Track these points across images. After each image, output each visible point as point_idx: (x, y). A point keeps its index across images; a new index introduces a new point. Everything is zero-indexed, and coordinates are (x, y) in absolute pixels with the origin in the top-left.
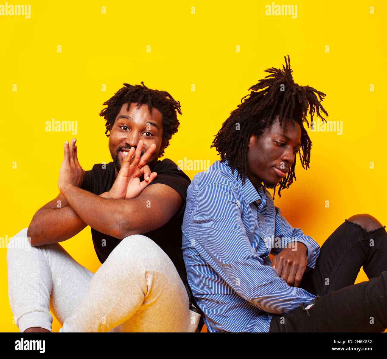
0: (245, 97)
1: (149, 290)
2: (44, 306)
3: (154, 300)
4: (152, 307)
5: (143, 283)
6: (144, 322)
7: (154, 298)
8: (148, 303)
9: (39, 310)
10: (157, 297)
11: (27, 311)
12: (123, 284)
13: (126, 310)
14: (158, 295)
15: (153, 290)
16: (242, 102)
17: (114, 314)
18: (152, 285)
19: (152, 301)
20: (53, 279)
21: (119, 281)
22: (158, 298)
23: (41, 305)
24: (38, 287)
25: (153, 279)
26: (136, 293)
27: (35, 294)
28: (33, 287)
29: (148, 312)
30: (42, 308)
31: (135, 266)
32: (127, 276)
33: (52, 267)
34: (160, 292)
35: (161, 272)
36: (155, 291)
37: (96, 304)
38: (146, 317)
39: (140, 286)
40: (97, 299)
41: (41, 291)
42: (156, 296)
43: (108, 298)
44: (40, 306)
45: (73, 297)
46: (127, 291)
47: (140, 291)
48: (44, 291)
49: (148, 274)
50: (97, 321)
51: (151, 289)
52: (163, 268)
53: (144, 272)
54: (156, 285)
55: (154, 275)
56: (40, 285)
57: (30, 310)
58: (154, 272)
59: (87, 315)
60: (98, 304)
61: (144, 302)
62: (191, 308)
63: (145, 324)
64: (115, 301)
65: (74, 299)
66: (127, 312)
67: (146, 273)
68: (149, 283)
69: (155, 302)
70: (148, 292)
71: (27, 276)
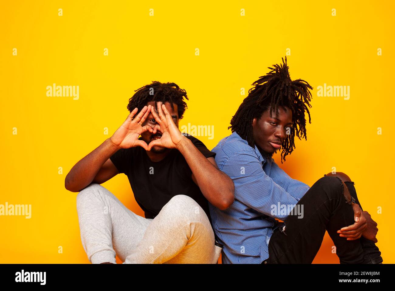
0: (251, 89)
1: (192, 236)
2: (110, 246)
3: (194, 242)
4: (192, 247)
5: (188, 232)
6: (185, 257)
8: (190, 244)
9: (107, 249)
10: (196, 240)
11: (99, 250)
12: (174, 232)
14: (197, 239)
15: (195, 235)
16: (249, 92)
17: (166, 254)
18: (194, 232)
19: (193, 243)
20: (113, 223)
21: (171, 231)
22: (197, 240)
23: (108, 245)
24: (104, 231)
25: (195, 228)
26: (182, 239)
27: (103, 236)
28: (101, 231)
29: (188, 251)
30: (109, 248)
31: (183, 220)
32: (177, 227)
33: (112, 214)
34: (199, 237)
35: (200, 223)
36: (195, 236)
38: (187, 253)
39: (186, 233)
40: (154, 244)
41: (106, 234)
42: (195, 239)
43: (162, 243)
44: (108, 246)
45: (127, 236)
46: (177, 238)
47: (186, 237)
48: (108, 233)
49: (192, 225)
51: (193, 235)
52: (202, 219)
53: (189, 224)
54: (196, 232)
55: (196, 225)
56: (105, 229)
57: (100, 249)
58: (196, 223)
59: (145, 255)
61: (187, 243)
62: (216, 244)
63: (186, 258)
64: (167, 245)
65: (127, 237)
66: (176, 252)
67: (191, 224)
68: (192, 231)
69: (195, 243)
70: (191, 237)
71: (95, 223)
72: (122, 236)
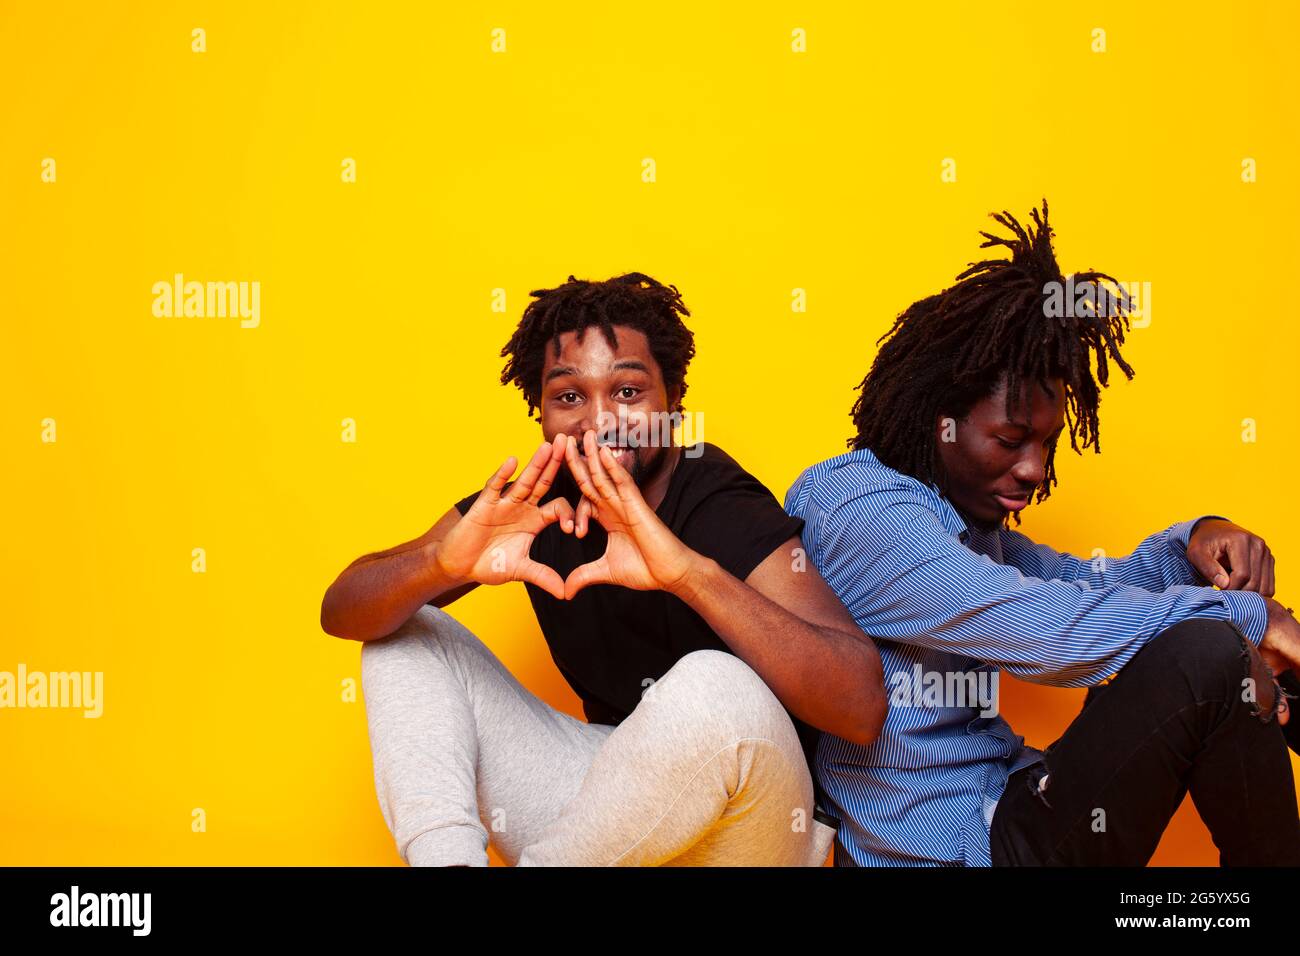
1: (742, 785)
2: (469, 811)
3: (749, 806)
4: (740, 823)
5: (730, 770)
6: (717, 855)
7: (749, 802)
8: (734, 814)
9: (462, 822)
10: (755, 800)
11: (434, 823)
12: (684, 773)
13: (685, 834)
14: (759, 796)
15: (751, 785)
17: (656, 843)
18: (751, 774)
19: (744, 810)
21: (676, 767)
22: (757, 803)
23: (465, 810)
24: (451, 762)
25: (754, 760)
26: (711, 795)
27: (447, 778)
28: (440, 762)
30: (468, 818)
31: (716, 733)
32: (696, 754)
34: (764, 790)
35: (771, 744)
36: (753, 788)
37: (614, 818)
39: (723, 777)
40: (616, 807)
41: (459, 772)
42: (755, 797)
43: (645, 806)
44: (464, 812)
46: (692, 791)
47: (722, 790)
49: (743, 750)
50: (612, 858)
51: (746, 785)
52: (776, 733)
53: (735, 746)
54: (757, 774)
55: (756, 752)
56: (456, 754)
57: (438, 822)
58: (757, 745)
59: (588, 844)
60: (620, 820)
61: (726, 810)
64: (661, 813)
65: (525, 784)
66: (687, 836)
67: (740, 747)
68: (745, 769)
69: (749, 811)
70: (739, 791)
72: (509, 780)
